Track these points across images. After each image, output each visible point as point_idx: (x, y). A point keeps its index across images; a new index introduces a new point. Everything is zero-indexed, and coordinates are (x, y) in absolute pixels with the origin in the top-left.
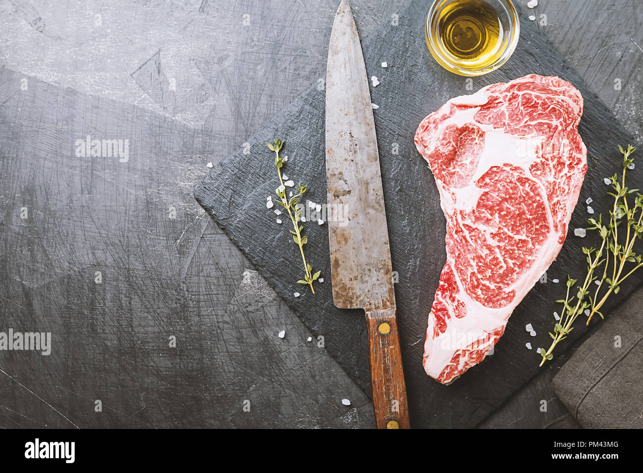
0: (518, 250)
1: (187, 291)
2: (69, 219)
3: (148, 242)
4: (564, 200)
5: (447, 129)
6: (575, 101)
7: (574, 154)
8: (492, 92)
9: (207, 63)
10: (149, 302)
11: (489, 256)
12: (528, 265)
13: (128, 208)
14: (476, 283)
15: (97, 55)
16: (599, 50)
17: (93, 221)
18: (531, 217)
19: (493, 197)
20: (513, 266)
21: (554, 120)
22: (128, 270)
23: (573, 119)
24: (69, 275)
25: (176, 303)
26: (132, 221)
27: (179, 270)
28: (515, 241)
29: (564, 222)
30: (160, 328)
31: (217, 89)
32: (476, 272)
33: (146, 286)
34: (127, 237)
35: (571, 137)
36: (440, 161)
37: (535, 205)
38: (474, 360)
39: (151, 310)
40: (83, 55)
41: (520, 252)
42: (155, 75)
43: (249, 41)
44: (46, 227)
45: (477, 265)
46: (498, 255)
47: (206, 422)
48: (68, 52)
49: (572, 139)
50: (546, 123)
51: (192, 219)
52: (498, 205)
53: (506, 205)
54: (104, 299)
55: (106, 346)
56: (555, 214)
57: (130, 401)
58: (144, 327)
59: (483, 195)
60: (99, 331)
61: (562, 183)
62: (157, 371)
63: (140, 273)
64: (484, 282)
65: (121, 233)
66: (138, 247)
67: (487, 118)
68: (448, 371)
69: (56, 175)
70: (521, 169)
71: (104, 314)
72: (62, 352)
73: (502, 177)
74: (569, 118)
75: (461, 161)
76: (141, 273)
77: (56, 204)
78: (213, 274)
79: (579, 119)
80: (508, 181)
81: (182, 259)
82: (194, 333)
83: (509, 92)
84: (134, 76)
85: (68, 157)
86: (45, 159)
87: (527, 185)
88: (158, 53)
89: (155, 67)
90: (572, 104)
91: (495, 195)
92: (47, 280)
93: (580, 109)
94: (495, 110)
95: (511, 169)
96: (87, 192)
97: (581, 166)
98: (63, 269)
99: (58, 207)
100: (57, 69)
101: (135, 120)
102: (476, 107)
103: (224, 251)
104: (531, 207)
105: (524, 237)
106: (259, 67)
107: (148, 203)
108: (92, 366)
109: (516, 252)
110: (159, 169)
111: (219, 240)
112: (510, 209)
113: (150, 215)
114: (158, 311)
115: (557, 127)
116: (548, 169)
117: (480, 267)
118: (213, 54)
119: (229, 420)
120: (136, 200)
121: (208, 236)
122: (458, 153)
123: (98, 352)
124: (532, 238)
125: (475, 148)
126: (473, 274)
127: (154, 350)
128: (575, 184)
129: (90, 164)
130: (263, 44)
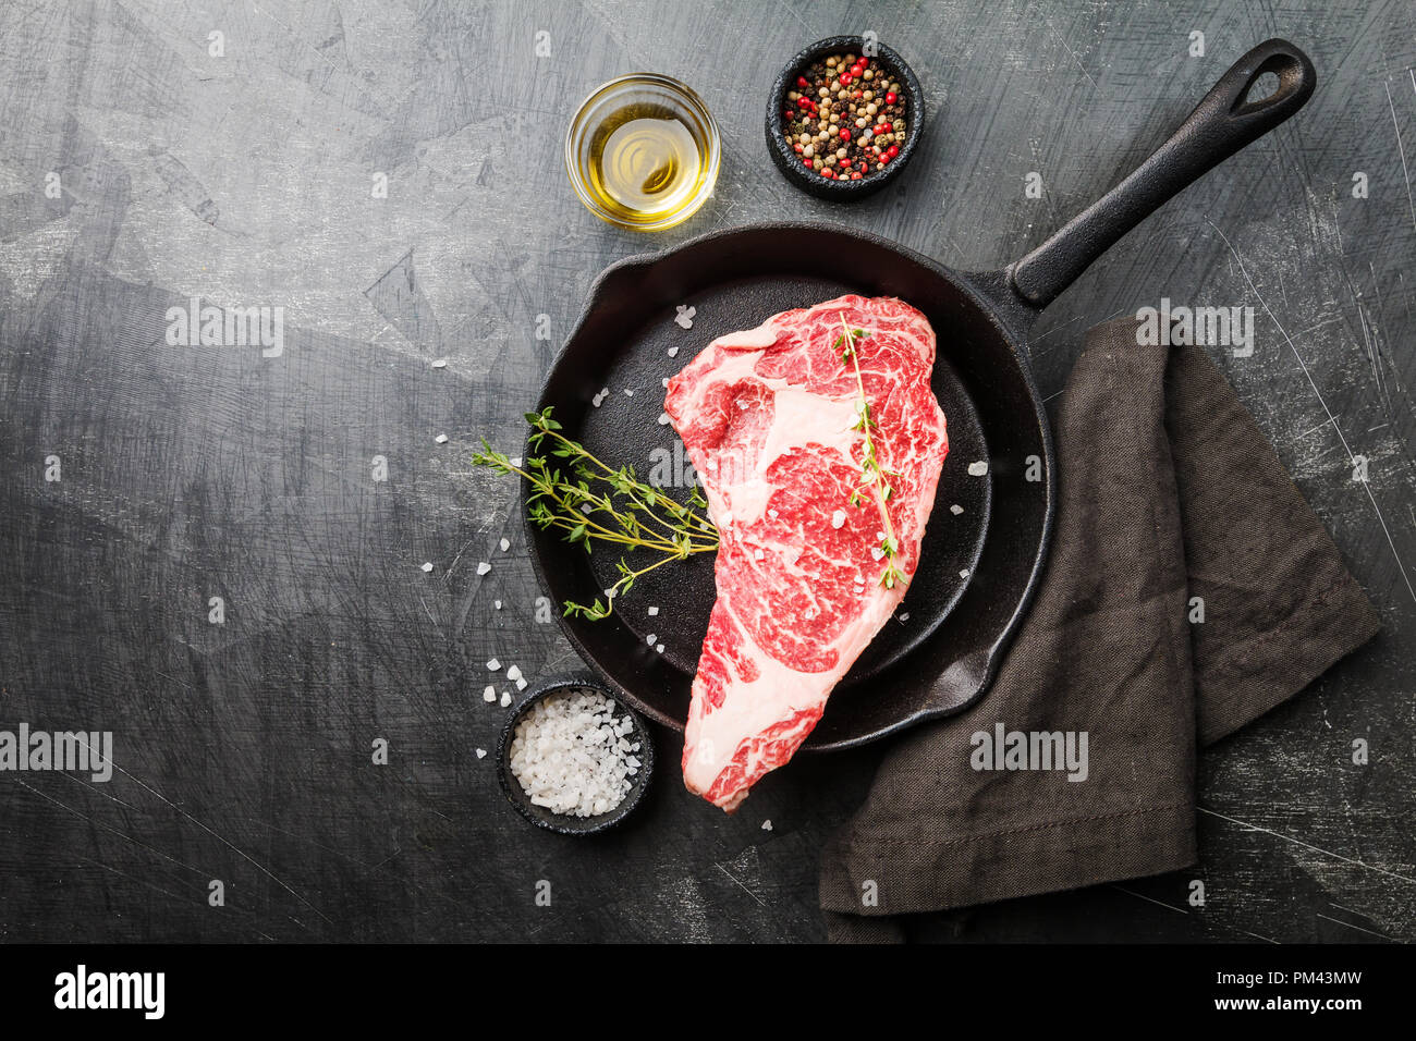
0: (840, 584)
1: (466, 654)
2: (265, 537)
3: (399, 575)
4: (911, 503)
5: (711, 389)
6: (921, 339)
7: (925, 426)
8: (784, 325)
9: (492, 270)
10: (402, 674)
11: (791, 592)
12: (857, 609)
13: (364, 517)
14: (771, 632)
15: (306, 261)
16: (1150, 236)
17: (305, 540)
18: (857, 530)
19: (792, 498)
20: (831, 610)
21: (889, 370)
22: (367, 621)
23: (919, 368)
24: (266, 632)
25: (448, 676)
26: (371, 539)
27: (453, 620)
28: (834, 568)
29: (914, 538)
30: (422, 717)
31: (510, 314)
32: (770, 615)
33: (396, 647)
34: (364, 566)
35: (918, 398)
36: (700, 442)
37: (863, 510)
38: (774, 759)
39: (406, 688)
40: (283, 262)
41: (843, 588)
42: (405, 292)
43: (562, 232)
44: (227, 551)
45: (771, 605)
46: (806, 590)
47: (502, 874)
48: (258, 256)
49: (921, 402)
50: (875, 376)
51: (472, 533)
52: (802, 510)
53: (814, 510)
54: (325, 671)
55: (332, 749)
56: (897, 526)
57: (375, 841)
58: (394, 716)
59: (775, 495)
60: (319, 725)
61: (907, 474)
62: (418, 790)
63: (386, 626)
64: (784, 632)
65: (353, 560)
66: (381, 582)
67: (777, 369)
68: (728, 777)
69: (241, 465)
70: (837, 452)
71: (327, 696)
72: (258, 761)
73: (805, 465)
74: (914, 366)
75: (738, 440)
76: (389, 626)
77: (241, 514)
78: (510, 624)
79: (930, 368)
80: (815, 471)
81: (457, 601)
82: (479, 725)
83: (812, 324)
84: (371, 294)
85: (261, 434)
86: (223, 437)
87: (848, 478)
88: (410, 255)
89: (403, 279)
90: (917, 344)
91: (795, 494)
92: (231, 641)
93: (931, 351)
94: (789, 355)
95: (819, 452)
96: (294, 492)
97: (937, 446)
98: (256, 623)
99: (246, 519)
100: (239, 285)
101: (372, 369)
102: (757, 350)
103: (527, 586)
104: (856, 514)
105: (847, 563)
106: (579, 276)
107: (398, 508)
108: (309, 784)
109: (836, 587)
110: (413, 451)
111: (518, 569)
112: (821, 516)
113: (401, 527)
114: (419, 689)
115: (893, 382)
116: (882, 451)
117: (776, 608)
118: (502, 256)
119: (541, 870)
120: (378, 504)
121: (499, 561)
122: (732, 427)
123: (319, 760)
124: (862, 566)
125: (760, 417)
126: (765, 618)
127: (412, 755)
128: (929, 476)
129: (299, 444)
130: (585, 237)
